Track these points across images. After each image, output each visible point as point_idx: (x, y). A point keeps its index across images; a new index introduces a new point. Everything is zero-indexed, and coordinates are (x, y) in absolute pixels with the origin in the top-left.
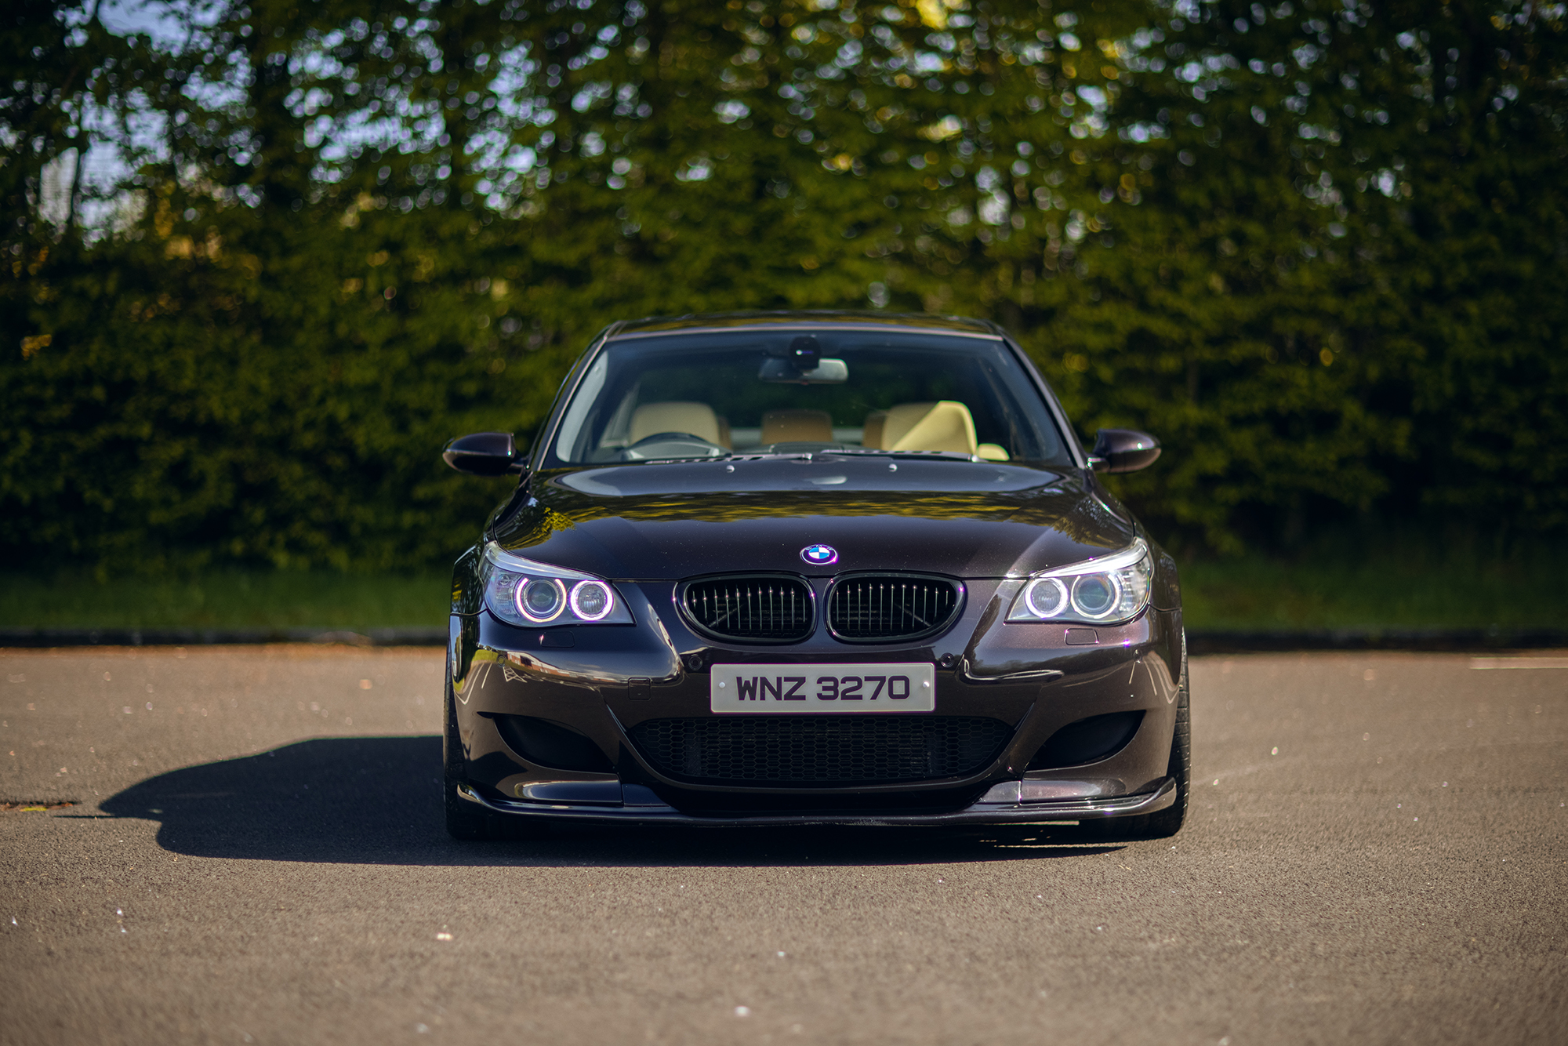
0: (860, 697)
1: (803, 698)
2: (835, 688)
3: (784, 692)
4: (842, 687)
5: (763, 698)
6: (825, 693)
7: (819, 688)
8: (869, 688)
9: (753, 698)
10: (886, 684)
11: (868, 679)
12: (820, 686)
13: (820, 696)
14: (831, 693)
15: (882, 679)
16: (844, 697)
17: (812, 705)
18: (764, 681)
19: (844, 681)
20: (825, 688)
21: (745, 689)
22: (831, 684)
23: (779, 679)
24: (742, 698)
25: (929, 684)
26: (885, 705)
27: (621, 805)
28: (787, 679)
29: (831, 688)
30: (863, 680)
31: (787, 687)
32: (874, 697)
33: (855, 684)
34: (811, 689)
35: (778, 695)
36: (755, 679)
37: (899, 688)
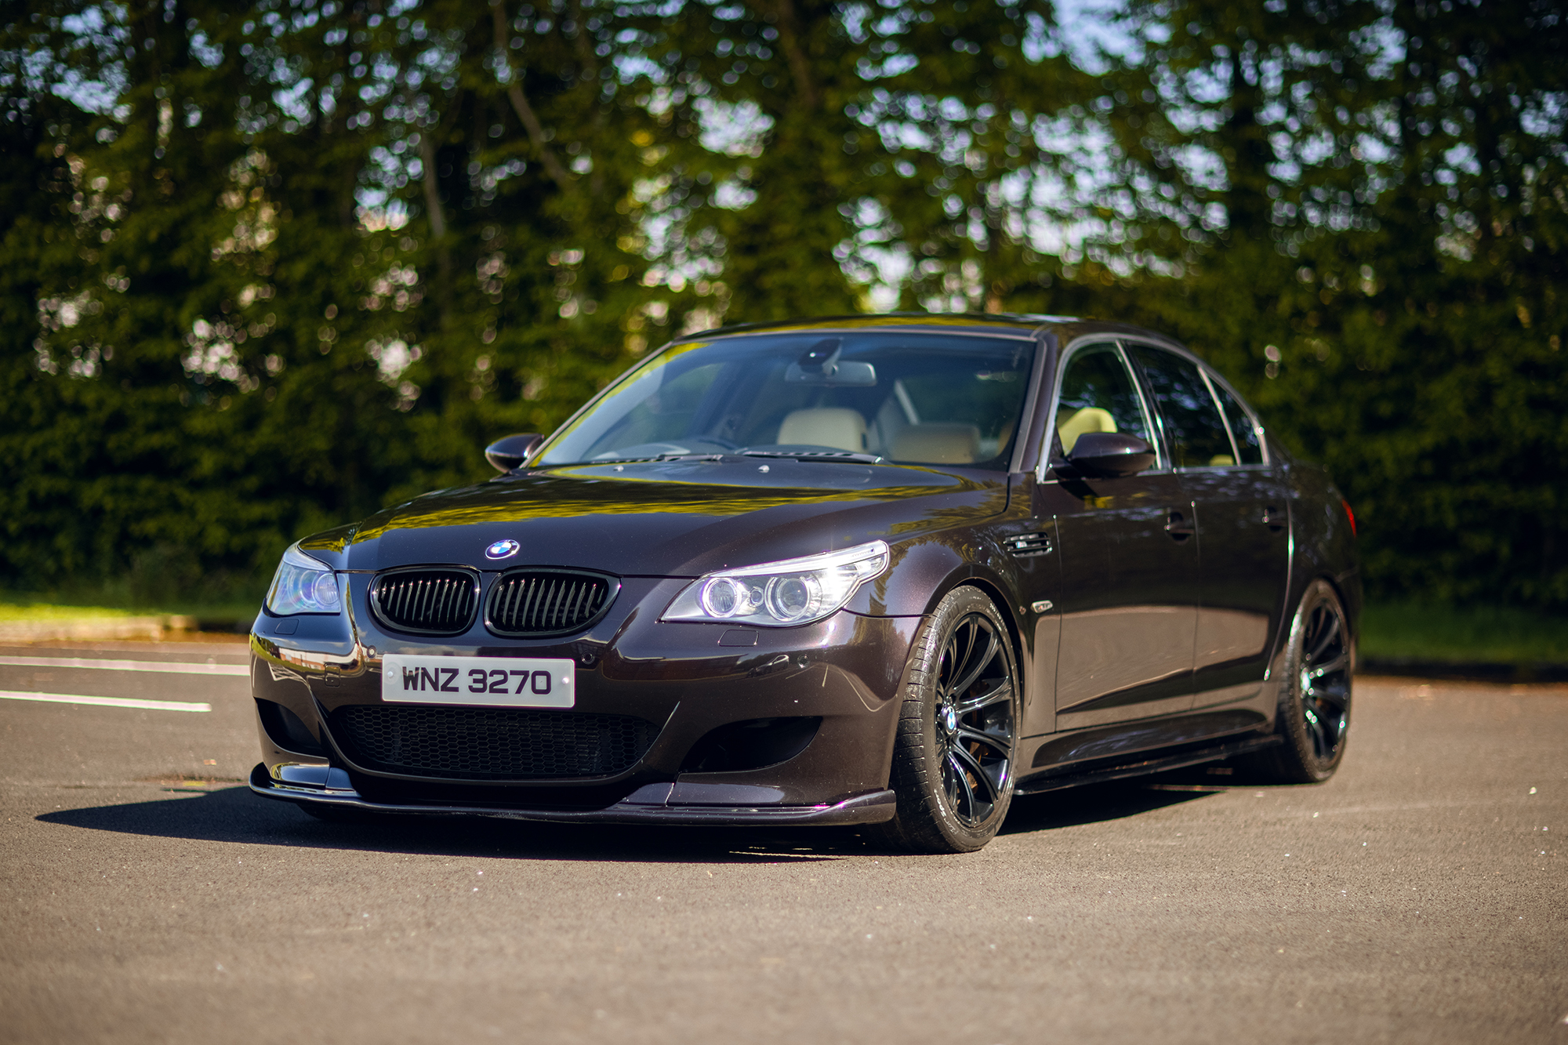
0: (505, 691)
1: (456, 689)
2: (483, 681)
3: (441, 683)
4: (490, 680)
5: (423, 688)
6: (476, 686)
7: (469, 681)
8: (514, 682)
9: (415, 688)
10: (529, 679)
11: (513, 673)
12: (472, 678)
13: (471, 688)
14: (481, 686)
15: (525, 674)
16: (492, 691)
17: (464, 697)
18: (425, 673)
19: (493, 673)
20: (475, 681)
21: (410, 680)
22: (480, 676)
23: (437, 670)
24: (406, 688)
25: (569, 680)
26: (528, 700)
27: (323, 788)
28: (444, 671)
29: (481, 682)
30: (509, 673)
31: (443, 678)
32: (519, 691)
33: (501, 677)
34: (463, 681)
35: (435, 686)
36: (417, 669)
37: (541, 683)
